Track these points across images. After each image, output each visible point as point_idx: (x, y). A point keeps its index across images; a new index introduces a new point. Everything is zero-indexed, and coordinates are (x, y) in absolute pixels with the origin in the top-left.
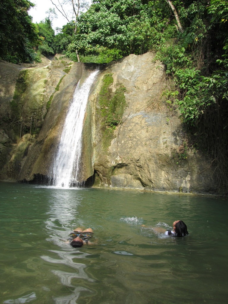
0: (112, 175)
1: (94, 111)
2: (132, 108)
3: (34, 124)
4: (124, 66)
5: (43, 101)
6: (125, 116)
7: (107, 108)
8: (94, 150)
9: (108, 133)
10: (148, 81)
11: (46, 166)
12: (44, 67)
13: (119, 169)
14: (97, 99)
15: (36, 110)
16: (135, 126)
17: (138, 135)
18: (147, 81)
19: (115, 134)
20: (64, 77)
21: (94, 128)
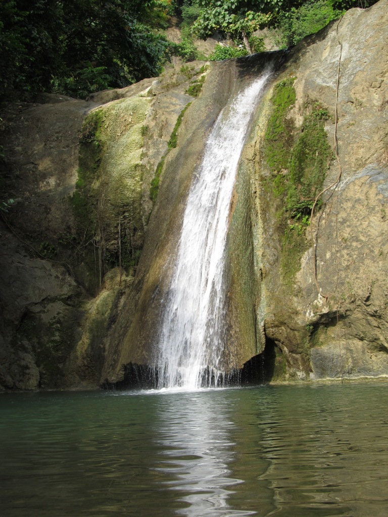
0: (313, 346)
1: (257, 186)
2: (346, 160)
3: (128, 241)
4: (328, 49)
5: (142, 180)
6: (330, 186)
7: (285, 172)
8: (263, 286)
9: (292, 237)
10: (385, 79)
11: (143, 342)
12: (143, 93)
13: (329, 329)
14: (261, 152)
15: (127, 206)
16: (353, 207)
17: (362, 233)
18: (379, 79)
19: (309, 238)
20: (186, 108)
21: (260, 231)
